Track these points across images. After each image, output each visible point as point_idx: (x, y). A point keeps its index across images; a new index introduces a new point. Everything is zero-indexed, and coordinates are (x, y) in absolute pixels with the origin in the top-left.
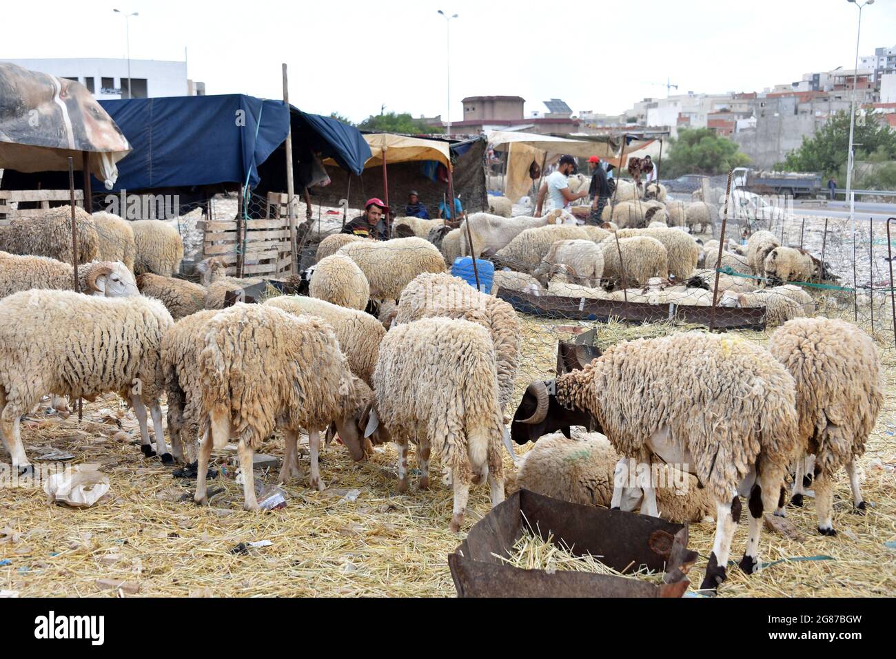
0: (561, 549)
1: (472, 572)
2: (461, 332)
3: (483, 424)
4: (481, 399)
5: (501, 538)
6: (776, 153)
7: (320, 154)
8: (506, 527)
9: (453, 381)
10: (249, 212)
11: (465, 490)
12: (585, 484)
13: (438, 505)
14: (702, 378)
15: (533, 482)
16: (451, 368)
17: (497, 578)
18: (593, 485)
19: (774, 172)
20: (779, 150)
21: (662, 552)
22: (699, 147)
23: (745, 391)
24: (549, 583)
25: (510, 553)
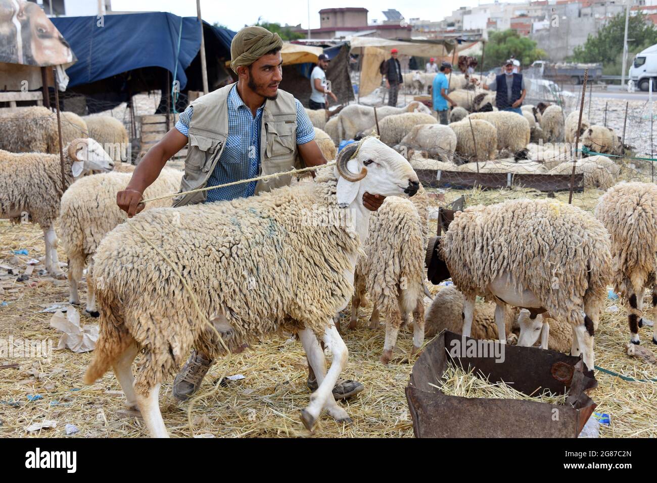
0: (479, 378)
1: (424, 401)
2: (397, 206)
3: (415, 280)
4: (414, 260)
5: (434, 371)
6: (565, 48)
7: (223, 59)
8: (436, 361)
9: (391, 245)
10: (177, 108)
11: (395, 333)
12: (481, 323)
13: (367, 342)
14: (539, 236)
15: (439, 322)
16: (390, 235)
17: (445, 405)
18: (487, 323)
19: (565, 64)
20: (567, 46)
21: (561, 379)
22: (505, 46)
23: (577, 241)
24: (488, 409)
25: (441, 382)
